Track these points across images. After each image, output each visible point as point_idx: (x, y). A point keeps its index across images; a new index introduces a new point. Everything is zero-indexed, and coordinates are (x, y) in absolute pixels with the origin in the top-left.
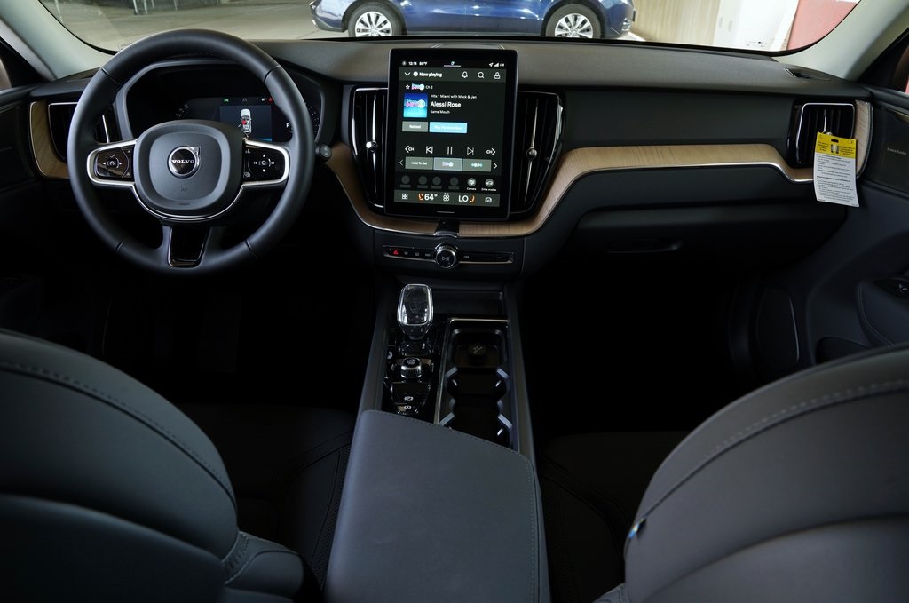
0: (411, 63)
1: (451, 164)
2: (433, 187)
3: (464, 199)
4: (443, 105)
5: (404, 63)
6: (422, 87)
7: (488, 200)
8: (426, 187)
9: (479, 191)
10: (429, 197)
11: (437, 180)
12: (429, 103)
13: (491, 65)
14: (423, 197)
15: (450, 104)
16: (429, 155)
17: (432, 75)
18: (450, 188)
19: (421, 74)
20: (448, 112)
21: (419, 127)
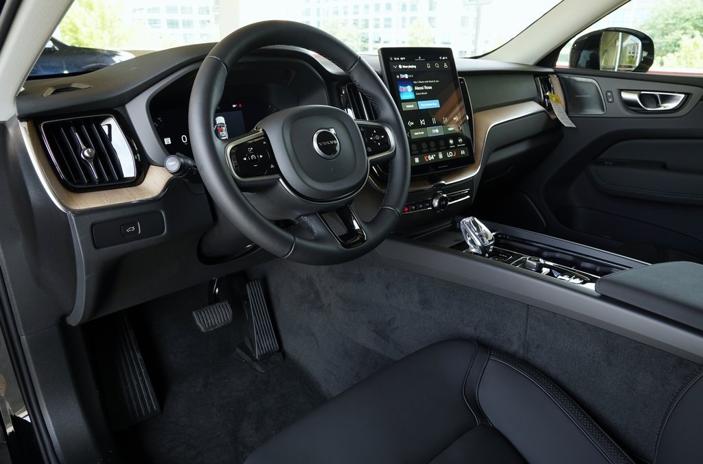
0: (395, 59)
1: (437, 131)
2: (432, 150)
3: (450, 155)
4: (422, 88)
5: (391, 59)
6: (406, 76)
7: (463, 152)
8: (427, 150)
9: (456, 147)
10: (431, 158)
11: (432, 144)
12: (414, 88)
13: (440, 58)
14: (427, 158)
15: (426, 88)
16: (423, 126)
17: (410, 67)
18: (441, 148)
19: (404, 67)
20: (426, 93)
21: (412, 106)
